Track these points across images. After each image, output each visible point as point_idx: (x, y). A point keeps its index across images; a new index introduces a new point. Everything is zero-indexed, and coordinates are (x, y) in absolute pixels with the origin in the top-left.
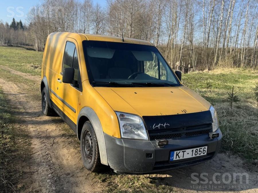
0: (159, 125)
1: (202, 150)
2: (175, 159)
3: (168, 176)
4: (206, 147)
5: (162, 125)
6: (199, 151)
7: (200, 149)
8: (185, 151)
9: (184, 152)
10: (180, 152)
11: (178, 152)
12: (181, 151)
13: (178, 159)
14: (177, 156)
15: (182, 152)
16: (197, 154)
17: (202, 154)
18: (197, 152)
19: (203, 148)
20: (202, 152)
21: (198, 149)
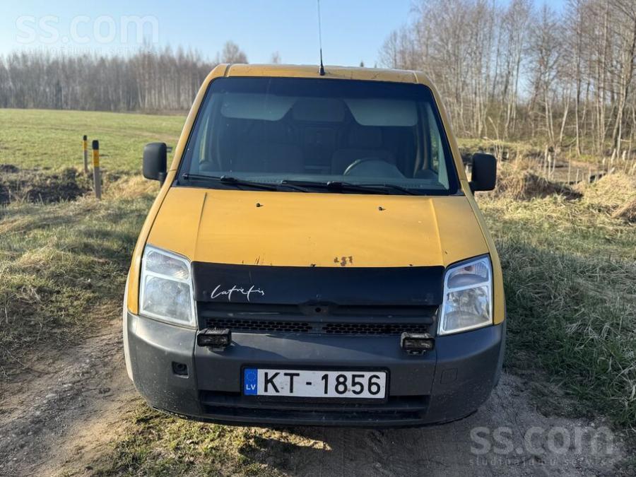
0: (231, 291)
1: (365, 381)
2: (261, 392)
3: (320, 445)
4: (382, 375)
5: (242, 290)
6: (354, 384)
7: (354, 376)
8: (298, 375)
9: (292, 376)
10: (277, 374)
11: (271, 373)
12: (282, 372)
13: (271, 392)
14: (270, 385)
15: (286, 374)
16: (346, 389)
17: (366, 394)
18: (344, 383)
19: (368, 375)
20: (366, 387)
21: (349, 374)
